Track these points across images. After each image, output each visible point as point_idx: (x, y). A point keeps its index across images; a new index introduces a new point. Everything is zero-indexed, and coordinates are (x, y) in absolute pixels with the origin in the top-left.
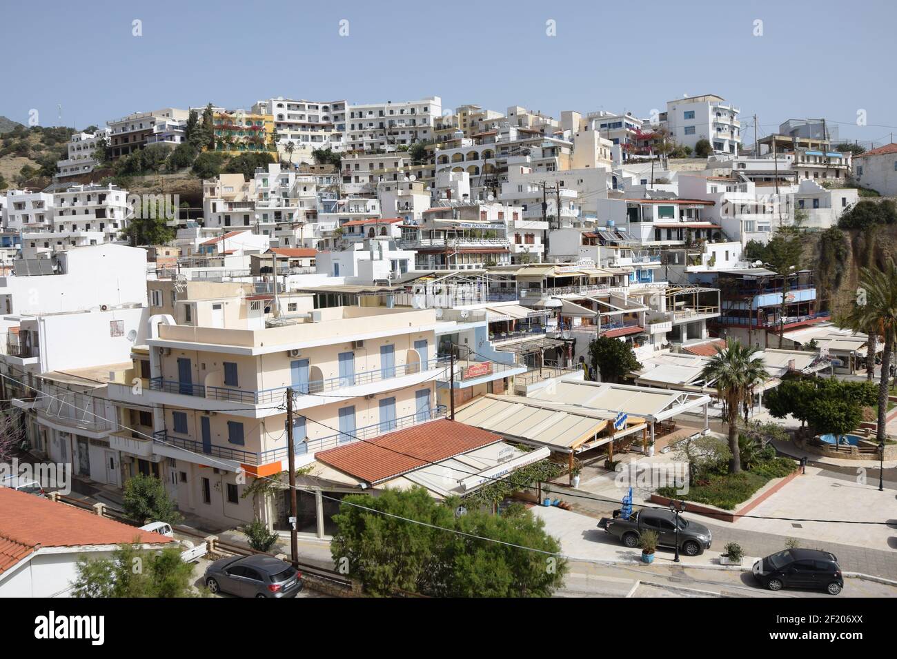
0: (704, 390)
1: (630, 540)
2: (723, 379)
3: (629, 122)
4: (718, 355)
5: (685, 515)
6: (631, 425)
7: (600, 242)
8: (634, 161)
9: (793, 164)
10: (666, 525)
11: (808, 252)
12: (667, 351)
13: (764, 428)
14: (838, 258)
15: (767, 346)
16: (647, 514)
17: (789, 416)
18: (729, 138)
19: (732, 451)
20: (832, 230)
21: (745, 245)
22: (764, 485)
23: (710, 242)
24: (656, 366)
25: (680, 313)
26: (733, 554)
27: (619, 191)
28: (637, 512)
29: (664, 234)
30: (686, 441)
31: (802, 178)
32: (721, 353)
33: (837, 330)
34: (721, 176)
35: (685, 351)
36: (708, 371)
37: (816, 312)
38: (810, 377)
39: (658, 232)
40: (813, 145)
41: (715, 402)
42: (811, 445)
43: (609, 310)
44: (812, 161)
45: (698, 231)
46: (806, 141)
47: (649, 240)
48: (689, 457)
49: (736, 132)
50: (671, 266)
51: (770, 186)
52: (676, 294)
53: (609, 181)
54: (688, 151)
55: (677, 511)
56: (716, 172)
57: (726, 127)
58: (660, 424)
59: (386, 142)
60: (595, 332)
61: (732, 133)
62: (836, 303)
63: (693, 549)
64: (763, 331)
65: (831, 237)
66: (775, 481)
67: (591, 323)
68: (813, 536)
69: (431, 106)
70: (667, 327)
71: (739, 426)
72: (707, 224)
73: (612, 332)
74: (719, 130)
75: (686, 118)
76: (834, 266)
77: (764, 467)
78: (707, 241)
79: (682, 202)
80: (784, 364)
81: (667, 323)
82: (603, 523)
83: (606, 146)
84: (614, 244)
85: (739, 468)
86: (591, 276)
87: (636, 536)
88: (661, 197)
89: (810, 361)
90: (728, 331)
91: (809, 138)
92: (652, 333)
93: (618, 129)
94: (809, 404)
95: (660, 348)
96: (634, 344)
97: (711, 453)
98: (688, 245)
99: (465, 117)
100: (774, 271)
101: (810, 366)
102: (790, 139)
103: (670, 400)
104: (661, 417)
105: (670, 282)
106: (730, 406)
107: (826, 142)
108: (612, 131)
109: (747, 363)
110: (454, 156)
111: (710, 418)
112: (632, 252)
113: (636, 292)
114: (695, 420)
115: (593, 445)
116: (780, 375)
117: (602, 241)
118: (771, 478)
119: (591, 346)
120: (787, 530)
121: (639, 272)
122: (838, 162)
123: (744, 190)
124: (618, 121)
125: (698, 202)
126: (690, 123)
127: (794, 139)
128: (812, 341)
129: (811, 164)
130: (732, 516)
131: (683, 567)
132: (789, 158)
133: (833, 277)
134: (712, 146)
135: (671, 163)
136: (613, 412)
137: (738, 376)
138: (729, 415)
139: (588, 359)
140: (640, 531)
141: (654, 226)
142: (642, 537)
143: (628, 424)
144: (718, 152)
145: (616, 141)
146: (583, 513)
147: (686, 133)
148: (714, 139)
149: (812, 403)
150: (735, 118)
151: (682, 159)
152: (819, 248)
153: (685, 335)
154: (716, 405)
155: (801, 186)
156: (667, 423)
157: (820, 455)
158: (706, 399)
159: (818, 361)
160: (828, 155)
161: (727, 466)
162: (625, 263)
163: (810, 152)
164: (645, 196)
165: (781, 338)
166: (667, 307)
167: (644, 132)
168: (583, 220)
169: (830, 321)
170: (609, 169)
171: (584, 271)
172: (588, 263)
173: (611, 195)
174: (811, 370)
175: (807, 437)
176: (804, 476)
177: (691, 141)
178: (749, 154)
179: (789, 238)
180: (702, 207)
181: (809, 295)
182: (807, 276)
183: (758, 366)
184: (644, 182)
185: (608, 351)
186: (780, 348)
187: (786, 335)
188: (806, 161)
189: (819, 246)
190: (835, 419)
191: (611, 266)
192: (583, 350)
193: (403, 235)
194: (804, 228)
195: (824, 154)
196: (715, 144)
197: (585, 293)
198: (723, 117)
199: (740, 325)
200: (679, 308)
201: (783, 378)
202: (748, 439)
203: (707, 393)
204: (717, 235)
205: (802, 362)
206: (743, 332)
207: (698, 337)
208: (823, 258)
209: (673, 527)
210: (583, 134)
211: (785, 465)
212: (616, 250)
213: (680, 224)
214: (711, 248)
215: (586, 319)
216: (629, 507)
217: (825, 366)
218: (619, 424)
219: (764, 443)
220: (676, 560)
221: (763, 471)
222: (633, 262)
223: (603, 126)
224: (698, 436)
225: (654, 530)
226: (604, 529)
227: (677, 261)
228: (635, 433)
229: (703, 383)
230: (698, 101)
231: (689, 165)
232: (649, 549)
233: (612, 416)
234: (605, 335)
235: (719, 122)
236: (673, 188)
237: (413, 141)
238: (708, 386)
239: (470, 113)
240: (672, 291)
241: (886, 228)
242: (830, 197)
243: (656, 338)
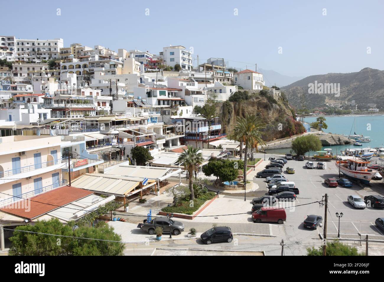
0: (179, 167)
1: (151, 231)
2: (186, 162)
3: (147, 55)
4: (184, 152)
5: (173, 219)
6: (150, 183)
7: (135, 106)
8: (149, 72)
9: (212, 75)
10: (166, 224)
11: (218, 110)
12: (164, 151)
13: (203, 181)
14: (229, 112)
15: (203, 148)
16: (158, 220)
17: (212, 175)
18: (188, 64)
19: (191, 191)
20: (226, 102)
21: (194, 107)
22: (203, 203)
23: (180, 106)
24: (159, 158)
25: (169, 135)
26: (193, 232)
27: (143, 84)
28: (153, 220)
29: (162, 102)
30: (172, 188)
31: (216, 81)
32: (185, 151)
33: (229, 141)
34: (184, 79)
35: (171, 151)
36: (180, 159)
37: (221, 134)
38: (219, 160)
39: (159, 102)
40: (220, 68)
41: (183, 172)
42: (221, 186)
43: (139, 134)
44: (219, 75)
45: (176, 101)
46: (217, 66)
47: (156, 105)
48: (174, 195)
49: (190, 61)
50: (165, 116)
51: (204, 84)
52: (167, 127)
53: (139, 80)
54: (172, 69)
55: (170, 218)
56: (183, 77)
57: (187, 59)
58: (161, 182)
59: (36, 58)
60: (133, 144)
61: (189, 62)
62: (228, 130)
63: (177, 232)
64: (202, 142)
65: (226, 104)
66: (208, 201)
67: (132, 140)
68: (222, 222)
69: (58, 43)
70: (164, 141)
71: (193, 180)
72: (179, 98)
73: (140, 144)
74: (184, 60)
75: (171, 55)
76: (228, 116)
77: (203, 197)
78: (179, 106)
79: (169, 89)
80: (210, 155)
81: (163, 140)
82: (139, 226)
83: (138, 65)
84: (141, 107)
85: (194, 197)
86: (131, 120)
87: (153, 229)
88: (160, 87)
89: (219, 153)
90: (188, 142)
91: (218, 65)
92: (157, 144)
93: (143, 58)
94: (219, 170)
95: (161, 150)
96: (150, 149)
97: (183, 192)
98: (171, 107)
99: (74, 49)
100: (205, 118)
101: (220, 155)
102: (211, 65)
103: (165, 171)
104: (162, 179)
105: (164, 123)
106: (190, 173)
107: (224, 67)
108: (140, 58)
109: (195, 155)
110: (69, 66)
111: (182, 178)
112: (148, 110)
113: (151, 127)
114: (176, 179)
115: (134, 193)
116: (209, 159)
117: (136, 105)
118: (206, 200)
119: (132, 150)
120: (212, 220)
121: (151, 119)
122: (228, 75)
123: (194, 85)
124: (143, 54)
125: (175, 89)
126: (172, 57)
127: (213, 66)
128: (220, 145)
130: (192, 217)
131: (173, 240)
132: (211, 73)
133: (227, 120)
134: (181, 67)
135: (165, 73)
136: (142, 178)
137: (192, 160)
138: (189, 176)
139: (130, 156)
140: (155, 227)
141: (158, 99)
142: (156, 230)
143: (148, 183)
144: (183, 69)
145: (142, 63)
146: (131, 222)
147: (171, 61)
148: (182, 64)
149: (220, 169)
150: (190, 56)
151: (169, 72)
152: (222, 109)
153: (171, 144)
154: (184, 173)
155: (215, 84)
156: (165, 181)
157: (224, 190)
158: (180, 170)
159: (222, 153)
160: (225, 72)
161: (189, 197)
162: (146, 115)
163: (219, 71)
164: (154, 86)
165: (208, 144)
166: (163, 133)
167: (153, 60)
168: (127, 96)
169: (226, 137)
170: (139, 75)
171: (127, 118)
172: (130, 115)
173: (139, 86)
174: (220, 157)
175: (219, 183)
176: (218, 198)
177: (172, 64)
178: (195, 71)
179: (211, 105)
180: (177, 91)
181: (218, 127)
182: (218, 120)
183: (200, 156)
184: (153, 80)
185: (139, 152)
186: (208, 148)
187: (210, 143)
188: (217, 74)
189: (222, 108)
190: (229, 175)
191: (140, 116)
192: (128, 152)
193: (45, 102)
194: (216, 101)
195: (224, 72)
196: (182, 66)
197: (129, 128)
198: (185, 55)
199: (193, 140)
200: (168, 133)
201: (209, 160)
202: (197, 186)
203: (180, 168)
204: (183, 103)
205: (216, 154)
206: (194, 142)
207: (176, 145)
208: (223, 113)
209: (168, 224)
210: (128, 59)
211: (211, 195)
212: (142, 109)
213: (168, 98)
214: (181, 108)
215: (129, 139)
216: (150, 218)
217: (225, 155)
218: (144, 183)
219: (203, 187)
220: (170, 237)
221: (203, 198)
222: (149, 114)
223: (136, 56)
224: (177, 186)
225: (161, 226)
226: (140, 228)
227: (167, 114)
228: (151, 186)
229: (179, 164)
230: (175, 48)
231: (171, 74)
232: (159, 234)
233: (141, 180)
234: (137, 145)
235: (184, 57)
236: (165, 83)
237: (50, 58)
238: (181, 165)
239: (77, 47)
240: (165, 126)
241: (245, 101)
242: (226, 89)
243: (159, 146)
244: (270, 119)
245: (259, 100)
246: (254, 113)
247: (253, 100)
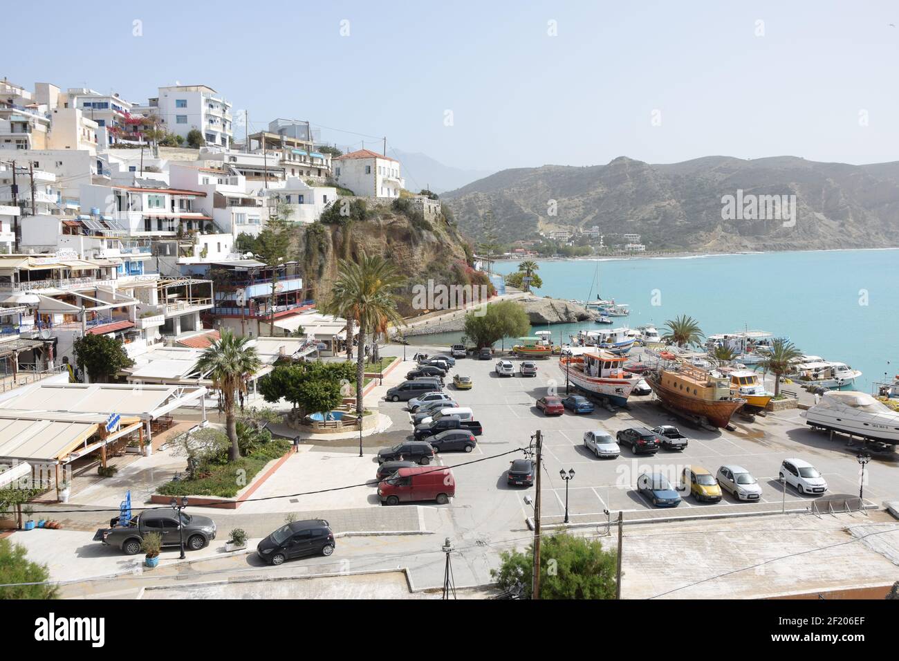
0: (200, 382)
1: (132, 546)
2: (217, 369)
3: (116, 104)
4: (212, 347)
5: (188, 510)
6: (125, 426)
7: (84, 232)
8: (121, 146)
9: (280, 161)
10: (170, 524)
11: (295, 245)
12: (161, 345)
13: (260, 414)
14: (321, 250)
15: (259, 335)
16: (148, 516)
17: (282, 399)
18: (221, 131)
19: (231, 439)
20: (315, 225)
21: (236, 237)
22: (263, 468)
23: (202, 233)
24: (150, 361)
25: (173, 306)
26: (238, 539)
27: (105, 177)
28: (137, 517)
29: (154, 225)
30: (185, 435)
31: (289, 174)
32: (215, 344)
33: (320, 316)
34: (212, 168)
35: (180, 344)
36: (202, 363)
37: (303, 301)
38: (298, 362)
39: (148, 224)
40: (299, 145)
41: (211, 394)
42: (303, 424)
43: (96, 305)
44: (297, 160)
45: (190, 222)
46: (292, 140)
47: (138, 230)
48: (189, 451)
49: (227, 125)
50: (162, 257)
51: (260, 180)
52: (167, 286)
53: (93, 166)
54: (180, 141)
55: (179, 508)
56: (208, 164)
57: (218, 119)
58: (156, 421)
60: (80, 330)
61: (224, 126)
62: (319, 292)
63: (198, 543)
64: (255, 321)
65: (314, 231)
66: (273, 463)
67: (75, 320)
68: (307, 509)
70: (160, 320)
71: (236, 414)
72: (199, 215)
73: (99, 329)
74: (211, 121)
75: (178, 106)
76: (317, 257)
77: (261, 451)
78: (199, 233)
79: (173, 191)
80: (276, 351)
81: (159, 316)
82: (100, 535)
83: (90, 127)
84: (99, 234)
85: (238, 456)
86: (73, 269)
87: (137, 541)
88: (151, 186)
89: (299, 346)
90: (222, 323)
91: (295, 138)
92: (143, 328)
93: (103, 110)
94: (299, 387)
95: (153, 342)
96: (124, 340)
97: (210, 444)
98: (180, 236)
100: (264, 262)
101: (299, 351)
102: (278, 137)
103: (165, 395)
104: (157, 414)
105: (162, 274)
106: (226, 395)
107: (310, 143)
108: (97, 111)
109: (240, 352)
111: (207, 410)
112: (119, 242)
113: (127, 285)
114: (193, 413)
115: (82, 453)
116: (273, 361)
117: (86, 231)
118: (269, 461)
119: (76, 344)
120: (285, 507)
121: (128, 264)
122: (319, 162)
123: (235, 183)
124: (104, 101)
125: (189, 192)
126: (182, 111)
127: (282, 137)
128: (300, 328)
129: (297, 162)
130: (234, 502)
131: (190, 563)
132: (277, 155)
133: (317, 268)
134: (204, 137)
135: (162, 151)
136: (104, 414)
137: (233, 366)
138: (226, 404)
139: (73, 359)
140: (142, 535)
141: (143, 216)
142: (144, 541)
143: (121, 425)
144: (210, 143)
145: (101, 123)
146: (75, 529)
147: (178, 122)
148: (206, 130)
149: (301, 385)
150: (227, 111)
151: (174, 148)
152: (304, 241)
153: (178, 328)
154: (212, 396)
155: (288, 182)
156: (164, 419)
157: (311, 433)
158: (203, 391)
159: (306, 345)
160: (312, 155)
161: (227, 455)
162: (112, 254)
163: (296, 151)
164: (133, 184)
165: (272, 327)
166: (159, 300)
167: (133, 116)
168: (62, 207)
169: (315, 308)
170: (93, 152)
171: (65, 263)
172: (70, 254)
173: (95, 181)
174: (300, 355)
175: (299, 417)
176: (298, 454)
177: (183, 131)
178: (240, 148)
179: (278, 231)
180: (194, 198)
181: (295, 285)
182: (293, 267)
183: (251, 354)
184: (132, 169)
185: (96, 349)
186: (271, 335)
187: (277, 324)
188: (292, 159)
189: (303, 239)
190: (322, 398)
191: (97, 257)
192: (66, 349)
194: (291, 221)
195: (309, 154)
196: (207, 135)
197: (66, 287)
198: (215, 109)
199: (233, 316)
200: (171, 301)
201: (275, 364)
202: (245, 426)
203: (203, 384)
204: (209, 226)
205: (291, 348)
206: (237, 322)
207: (192, 329)
208: (307, 251)
209: (176, 524)
210: (63, 111)
211: (280, 447)
212: (102, 240)
213: (172, 215)
214: (203, 239)
215: (69, 315)
216: (127, 513)
217: (312, 350)
218: (111, 426)
219: (260, 428)
220: (182, 557)
221: (261, 455)
222: (121, 253)
223: (86, 105)
224: (196, 429)
225: (157, 531)
226: (101, 542)
227: (168, 253)
228: (130, 434)
229: (199, 375)
230: (190, 91)
231: (180, 154)
232: (153, 552)
233: (102, 419)
234: (91, 332)
235: (212, 113)
236: (164, 177)
238: (204, 378)
240: (164, 284)
241: (359, 224)
242: (313, 194)
243: (148, 332)
244: (416, 266)
245: (392, 221)
246: (379, 252)
247: (378, 221)
